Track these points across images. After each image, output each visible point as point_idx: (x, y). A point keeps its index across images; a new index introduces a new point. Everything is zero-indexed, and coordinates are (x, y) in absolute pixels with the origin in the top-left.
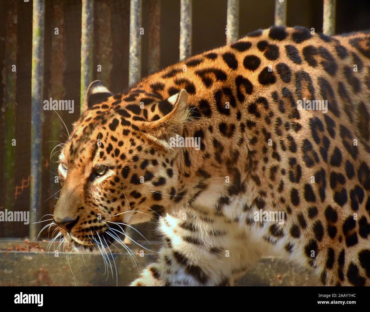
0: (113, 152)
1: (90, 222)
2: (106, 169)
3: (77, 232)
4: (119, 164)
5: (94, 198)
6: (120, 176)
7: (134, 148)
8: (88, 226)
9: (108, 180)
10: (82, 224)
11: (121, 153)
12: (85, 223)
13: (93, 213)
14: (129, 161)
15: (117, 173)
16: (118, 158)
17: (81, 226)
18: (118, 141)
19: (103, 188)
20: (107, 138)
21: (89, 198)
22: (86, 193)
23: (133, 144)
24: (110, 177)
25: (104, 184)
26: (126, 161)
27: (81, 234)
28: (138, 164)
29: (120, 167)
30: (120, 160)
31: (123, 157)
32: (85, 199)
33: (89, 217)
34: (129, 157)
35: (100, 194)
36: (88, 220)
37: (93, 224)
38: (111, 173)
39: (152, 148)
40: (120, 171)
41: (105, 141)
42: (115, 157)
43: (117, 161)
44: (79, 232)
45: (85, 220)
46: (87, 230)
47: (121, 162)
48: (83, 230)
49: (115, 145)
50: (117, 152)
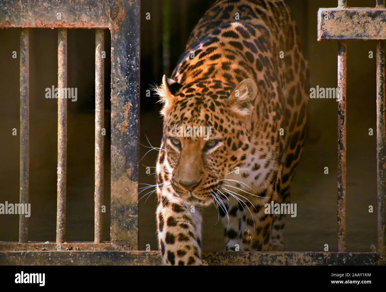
0: (218, 128)
1: (209, 183)
2: (217, 142)
3: (199, 191)
4: (225, 136)
5: (209, 164)
6: (227, 146)
7: (230, 123)
8: (208, 185)
9: (219, 149)
10: (203, 185)
11: (224, 129)
12: (206, 184)
13: (210, 176)
14: (230, 134)
15: (225, 144)
16: (223, 132)
17: (202, 186)
18: (220, 119)
19: (215, 156)
20: (212, 118)
21: (206, 164)
22: (204, 161)
23: (229, 120)
24: (221, 147)
25: (216, 153)
26: (228, 133)
27: (203, 192)
28: (235, 134)
29: (225, 139)
30: (224, 133)
31: (226, 131)
32: (204, 165)
33: (208, 179)
34: (230, 130)
35: (212, 160)
36: (207, 181)
37: (211, 184)
38: (221, 144)
39: (239, 120)
40: (226, 142)
41: (212, 120)
42: (221, 132)
43: (223, 135)
44: (201, 190)
45: (206, 182)
46: (208, 189)
47: (226, 135)
48: (204, 189)
49: (219, 123)
50: (221, 127)
